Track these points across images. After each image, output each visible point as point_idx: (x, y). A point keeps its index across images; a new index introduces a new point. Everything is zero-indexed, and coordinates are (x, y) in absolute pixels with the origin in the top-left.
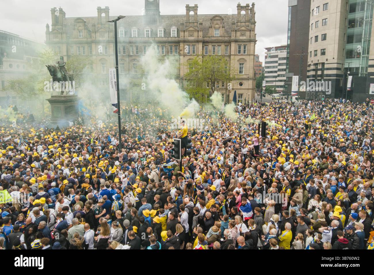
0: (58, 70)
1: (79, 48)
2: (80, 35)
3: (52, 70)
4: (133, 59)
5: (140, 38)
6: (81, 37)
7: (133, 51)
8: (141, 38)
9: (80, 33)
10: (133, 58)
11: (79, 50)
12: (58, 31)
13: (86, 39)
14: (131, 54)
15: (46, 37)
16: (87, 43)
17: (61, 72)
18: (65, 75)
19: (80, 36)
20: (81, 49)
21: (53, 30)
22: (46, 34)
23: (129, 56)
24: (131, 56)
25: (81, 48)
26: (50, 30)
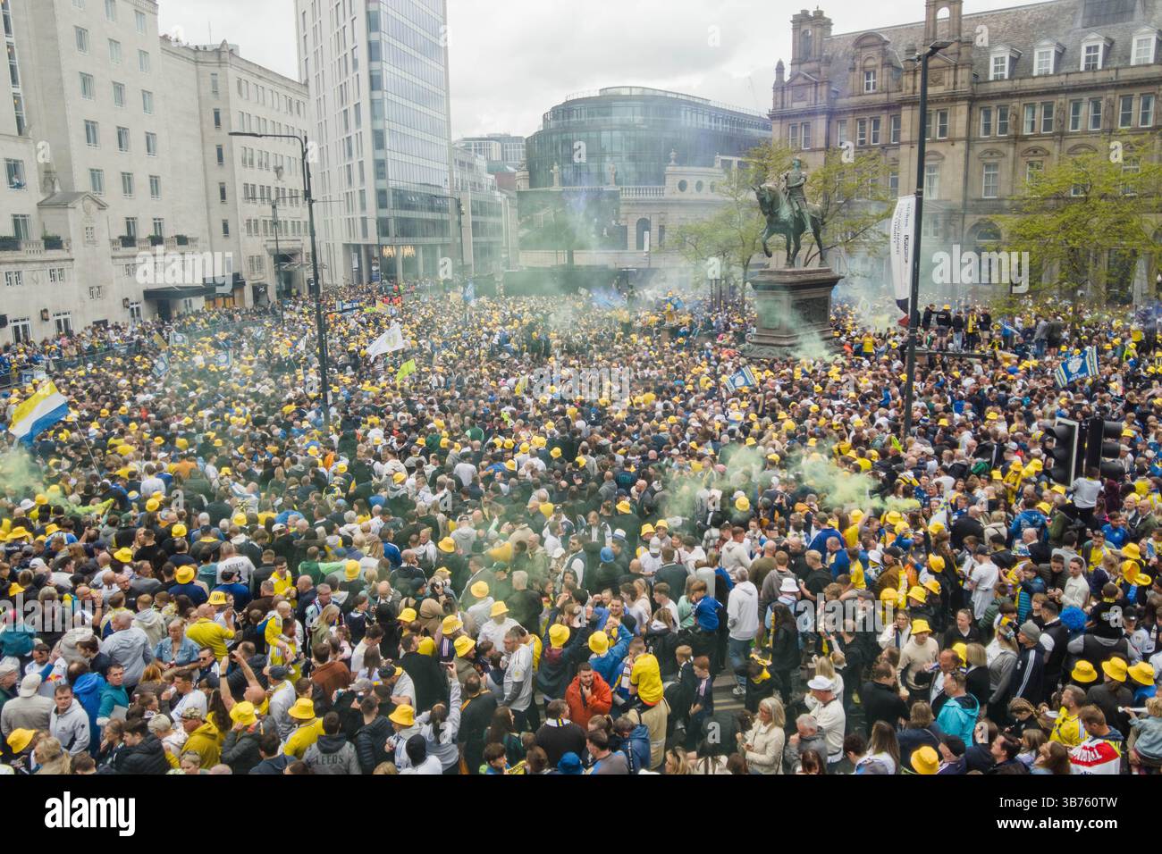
0: (783, 198)
1: (862, 122)
2: (868, 84)
3: (768, 199)
4: (1029, 150)
5: (1063, 78)
6: (871, 91)
7: (1033, 123)
8: (1067, 74)
9: (868, 78)
10: (1032, 144)
11: (862, 129)
12: (805, 78)
13: (884, 96)
14: (1027, 131)
15: (775, 98)
16: (887, 107)
17: (791, 204)
18: (800, 212)
19: (868, 89)
20: (869, 126)
21: (794, 76)
22: (776, 89)
23: (1018, 139)
24: (1025, 139)
25: (867, 125)
26: (787, 78)
